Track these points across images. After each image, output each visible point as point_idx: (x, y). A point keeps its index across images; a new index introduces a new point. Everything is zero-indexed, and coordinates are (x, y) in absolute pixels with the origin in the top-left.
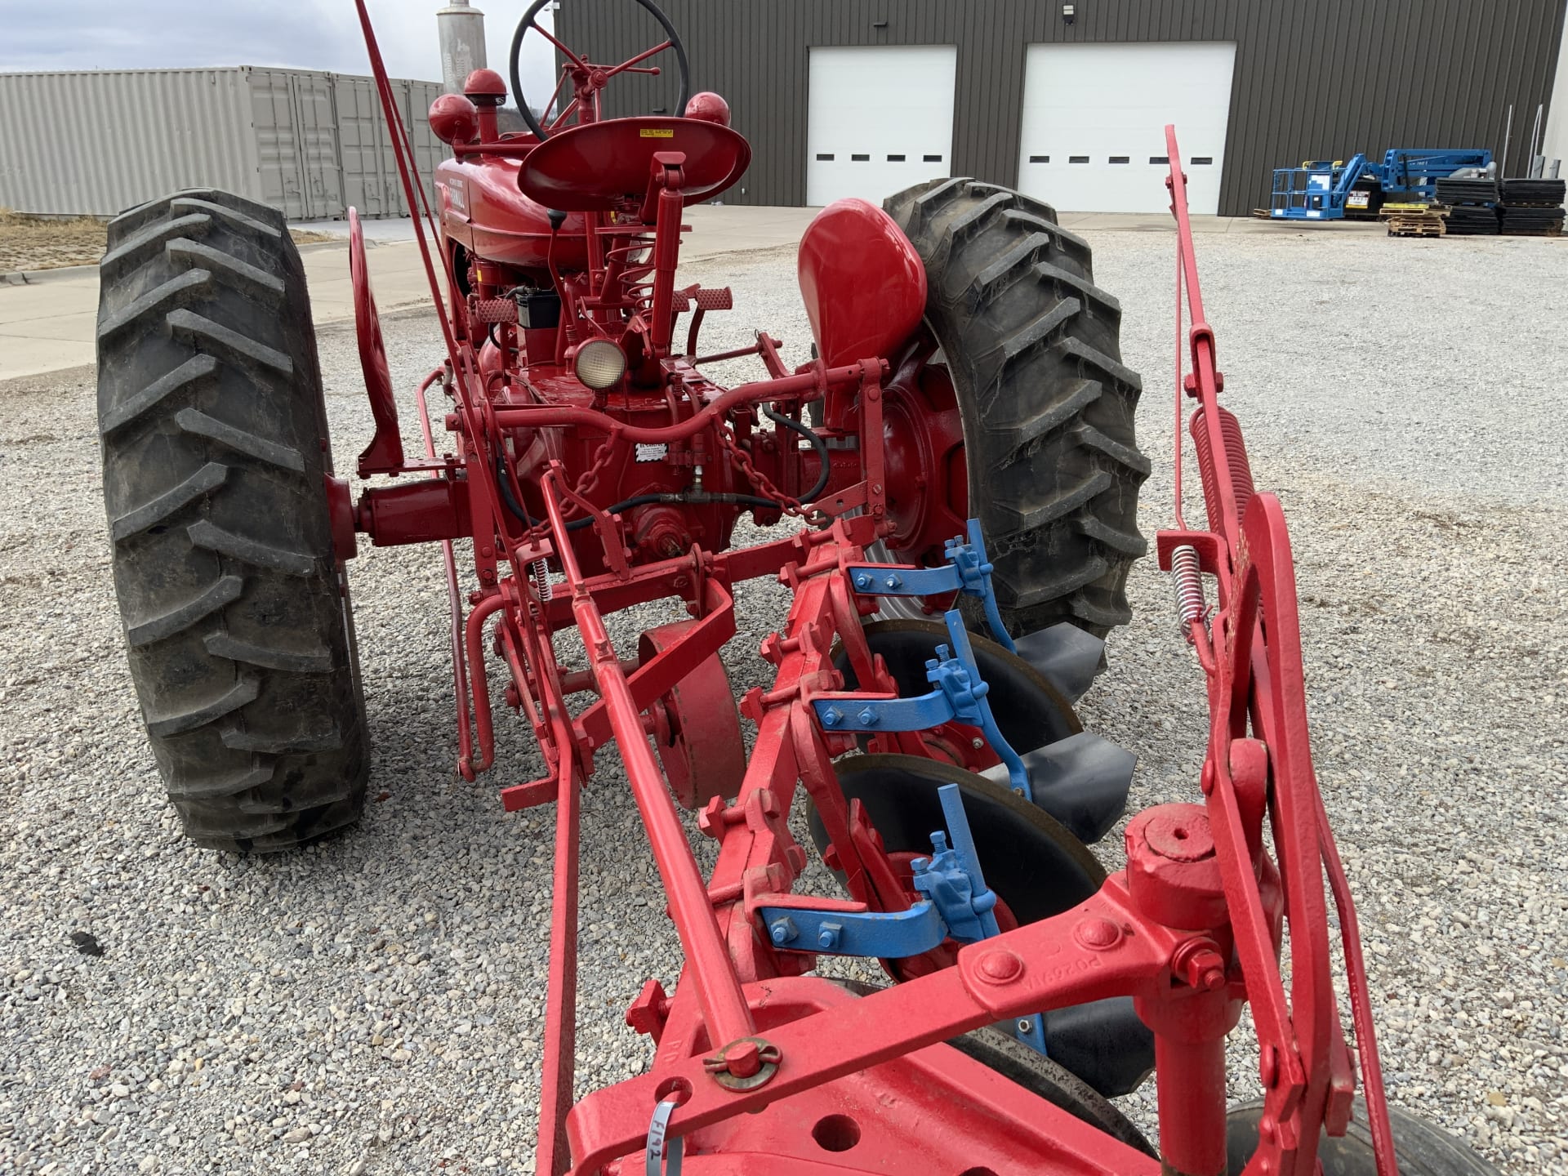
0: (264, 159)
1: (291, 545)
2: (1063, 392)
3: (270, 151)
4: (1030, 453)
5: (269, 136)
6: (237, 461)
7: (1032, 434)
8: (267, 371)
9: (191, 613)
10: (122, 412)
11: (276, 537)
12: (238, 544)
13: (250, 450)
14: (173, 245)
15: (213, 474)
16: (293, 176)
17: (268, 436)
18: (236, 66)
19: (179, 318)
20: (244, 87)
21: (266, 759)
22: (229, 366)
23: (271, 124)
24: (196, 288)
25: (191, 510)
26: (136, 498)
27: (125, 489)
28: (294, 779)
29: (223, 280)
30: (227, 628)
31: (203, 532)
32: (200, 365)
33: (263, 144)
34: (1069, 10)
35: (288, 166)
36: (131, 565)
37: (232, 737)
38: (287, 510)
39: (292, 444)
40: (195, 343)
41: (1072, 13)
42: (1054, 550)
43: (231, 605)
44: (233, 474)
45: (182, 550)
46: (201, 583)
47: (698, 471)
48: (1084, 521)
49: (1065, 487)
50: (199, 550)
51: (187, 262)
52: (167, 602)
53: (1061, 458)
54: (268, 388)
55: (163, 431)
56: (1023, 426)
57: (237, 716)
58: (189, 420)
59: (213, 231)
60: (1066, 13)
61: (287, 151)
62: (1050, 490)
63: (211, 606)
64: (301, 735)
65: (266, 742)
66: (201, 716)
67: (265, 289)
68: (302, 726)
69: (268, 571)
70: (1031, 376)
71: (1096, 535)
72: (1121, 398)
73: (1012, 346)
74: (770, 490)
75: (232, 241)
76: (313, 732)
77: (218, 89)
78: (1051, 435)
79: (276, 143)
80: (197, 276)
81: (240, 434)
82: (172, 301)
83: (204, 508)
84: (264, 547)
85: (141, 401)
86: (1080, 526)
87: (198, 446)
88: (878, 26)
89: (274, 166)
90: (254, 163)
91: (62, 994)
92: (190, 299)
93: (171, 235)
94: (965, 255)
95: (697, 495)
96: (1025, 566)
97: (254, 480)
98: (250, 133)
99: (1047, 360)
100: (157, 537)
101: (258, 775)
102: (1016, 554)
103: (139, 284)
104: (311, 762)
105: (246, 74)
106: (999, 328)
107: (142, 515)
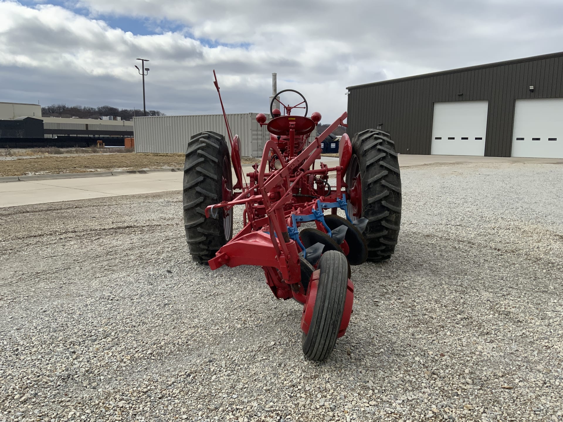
0: (253, 139)
1: (213, 193)
2: (379, 173)
3: (255, 137)
4: (371, 186)
5: (255, 133)
6: (206, 177)
7: (371, 182)
8: (213, 162)
9: (194, 203)
10: (188, 167)
11: (211, 191)
12: (204, 191)
13: (208, 175)
14: (200, 139)
15: (201, 178)
16: (261, 145)
17: (212, 173)
18: (248, 113)
19: (199, 151)
20: (250, 118)
21: (205, 235)
22: (207, 160)
23: (256, 129)
24: (203, 147)
25: (196, 185)
26: (188, 182)
27: (186, 181)
28: (210, 242)
29: (208, 146)
30: (200, 207)
31: (198, 189)
32: (202, 159)
33: (253, 135)
34: (532, 88)
35: (260, 141)
36: (185, 195)
37: (199, 229)
38: (213, 187)
39: (216, 175)
40: (201, 156)
41: (533, 88)
42: (376, 209)
43: (201, 203)
44: (204, 179)
45: (194, 192)
46: (197, 198)
47: (300, 189)
48: (382, 202)
49: (378, 194)
50: (197, 192)
51: (202, 142)
52: (190, 202)
53: (378, 187)
54: (213, 165)
55: (194, 171)
56: (369, 180)
57: (200, 225)
58: (198, 169)
59: (209, 137)
60: (530, 88)
61: (260, 137)
62: (375, 195)
63: (198, 202)
64: (211, 231)
65: (205, 231)
66: (194, 224)
67: (216, 147)
68: (212, 230)
69: (208, 197)
70: (372, 170)
71: (385, 205)
72: (395, 176)
73: (368, 163)
74: (314, 194)
75: (212, 139)
76: (214, 231)
77: (243, 119)
78: (375, 182)
79: (257, 135)
80: (204, 144)
81: (207, 172)
82: (199, 149)
83: (199, 185)
84: (208, 192)
85: (191, 165)
86: (381, 203)
87: (199, 173)
88: (459, 95)
89: (256, 141)
90: (250, 140)
91: (163, 276)
92: (202, 148)
93: (201, 138)
94: (364, 145)
95: (299, 194)
96: (370, 212)
97: (208, 180)
98: (250, 131)
99: (376, 166)
100: (190, 190)
101: (203, 238)
102: (368, 210)
103: (194, 146)
104: (213, 239)
105: (250, 115)
106: (367, 160)
107: (188, 185)
